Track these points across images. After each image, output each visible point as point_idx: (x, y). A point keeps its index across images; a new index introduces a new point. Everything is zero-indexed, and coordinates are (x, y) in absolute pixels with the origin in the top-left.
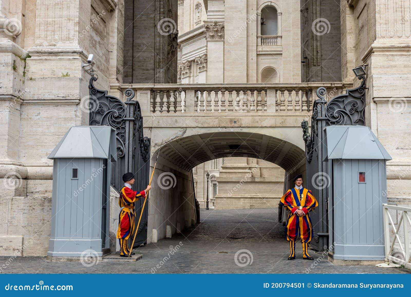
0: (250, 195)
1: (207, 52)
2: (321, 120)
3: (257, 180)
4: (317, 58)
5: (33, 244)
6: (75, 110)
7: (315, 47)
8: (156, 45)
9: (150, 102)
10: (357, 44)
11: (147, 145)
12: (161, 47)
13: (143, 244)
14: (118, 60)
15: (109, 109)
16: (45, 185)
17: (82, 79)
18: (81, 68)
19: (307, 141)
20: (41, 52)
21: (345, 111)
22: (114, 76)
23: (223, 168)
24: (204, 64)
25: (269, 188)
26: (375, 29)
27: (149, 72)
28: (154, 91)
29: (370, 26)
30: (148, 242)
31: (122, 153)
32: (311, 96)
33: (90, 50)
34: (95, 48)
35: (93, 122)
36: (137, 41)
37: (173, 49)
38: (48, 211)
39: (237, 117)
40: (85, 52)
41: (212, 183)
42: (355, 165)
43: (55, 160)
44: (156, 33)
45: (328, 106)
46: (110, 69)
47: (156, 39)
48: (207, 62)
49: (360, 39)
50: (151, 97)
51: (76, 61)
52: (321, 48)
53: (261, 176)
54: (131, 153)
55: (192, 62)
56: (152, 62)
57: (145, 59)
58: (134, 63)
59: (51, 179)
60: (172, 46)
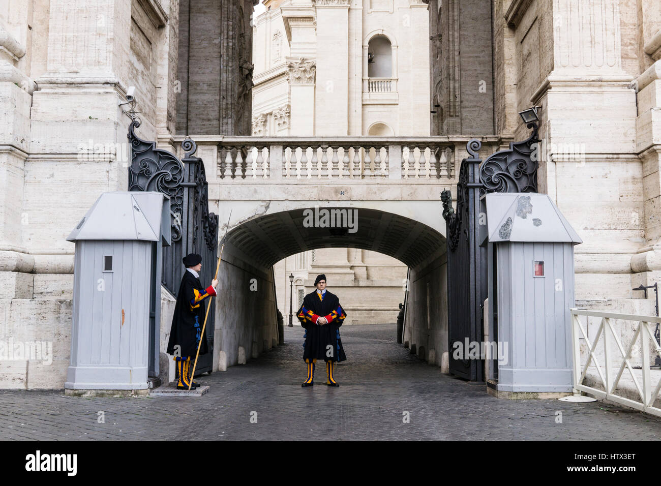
0: (352, 305)
1: (289, 102)
2: (474, 187)
3: (361, 284)
4: (455, 106)
5: (44, 371)
6: (108, 170)
7: (451, 90)
8: (221, 84)
9: (216, 162)
10: (520, 81)
11: (213, 225)
12: (230, 87)
13: (207, 373)
14: (170, 100)
15: (158, 169)
16: (61, 283)
17: (118, 124)
18: (117, 107)
19: (449, 220)
20: (57, 82)
21: (507, 174)
22: (163, 123)
23: (313, 266)
24: (286, 118)
25: (379, 296)
26: (553, 55)
27: (211, 123)
28: (223, 147)
29: (544, 51)
30: (214, 369)
31: (178, 235)
32: (453, 155)
33: (129, 82)
34: (136, 80)
35: (133, 187)
36: (195, 78)
37: (247, 90)
38: (66, 321)
39: (345, 186)
40: (122, 84)
41: (296, 288)
42: (529, 250)
43: (78, 242)
44: (222, 66)
45: (483, 167)
46: (157, 113)
47: (222, 76)
48: (289, 116)
49: (525, 72)
50: (218, 156)
51: (108, 96)
52: (461, 90)
53: (367, 279)
54: (191, 236)
55: (269, 116)
56: (216, 108)
57: (205, 105)
58: (189, 109)
59: (71, 272)
60: (245, 87)
